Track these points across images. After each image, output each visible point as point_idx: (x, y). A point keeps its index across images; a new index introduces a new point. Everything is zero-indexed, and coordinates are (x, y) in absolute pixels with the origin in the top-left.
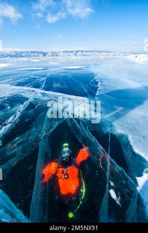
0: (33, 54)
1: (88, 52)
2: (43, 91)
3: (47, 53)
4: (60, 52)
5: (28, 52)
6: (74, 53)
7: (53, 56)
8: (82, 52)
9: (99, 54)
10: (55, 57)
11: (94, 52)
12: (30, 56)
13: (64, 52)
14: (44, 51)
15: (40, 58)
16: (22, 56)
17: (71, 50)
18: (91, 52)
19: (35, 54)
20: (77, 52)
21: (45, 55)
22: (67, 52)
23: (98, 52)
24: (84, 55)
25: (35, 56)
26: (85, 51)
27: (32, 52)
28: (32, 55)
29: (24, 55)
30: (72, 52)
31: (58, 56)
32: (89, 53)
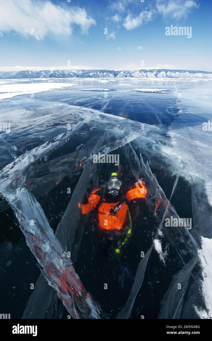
0: (102, 73)
1: (175, 71)
2: (102, 113)
3: (119, 72)
4: (136, 71)
5: (97, 71)
6: (155, 73)
7: (126, 76)
8: (166, 71)
9: (191, 75)
10: (128, 78)
11: (185, 71)
12: (98, 76)
13: (141, 71)
14: (116, 70)
15: (109, 78)
16: (89, 76)
17: (151, 69)
18: (180, 71)
19: (105, 73)
20: (159, 71)
21: (115, 74)
22: (145, 71)
23: (190, 72)
24: (168, 77)
25: (104, 76)
26: (171, 71)
27: (101, 71)
28: (100, 75)
29: (91, 74)
30: (152, 71)
31: (132, 77)
32: (177, 73)
